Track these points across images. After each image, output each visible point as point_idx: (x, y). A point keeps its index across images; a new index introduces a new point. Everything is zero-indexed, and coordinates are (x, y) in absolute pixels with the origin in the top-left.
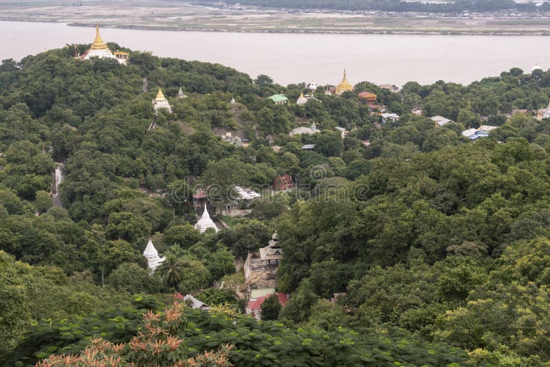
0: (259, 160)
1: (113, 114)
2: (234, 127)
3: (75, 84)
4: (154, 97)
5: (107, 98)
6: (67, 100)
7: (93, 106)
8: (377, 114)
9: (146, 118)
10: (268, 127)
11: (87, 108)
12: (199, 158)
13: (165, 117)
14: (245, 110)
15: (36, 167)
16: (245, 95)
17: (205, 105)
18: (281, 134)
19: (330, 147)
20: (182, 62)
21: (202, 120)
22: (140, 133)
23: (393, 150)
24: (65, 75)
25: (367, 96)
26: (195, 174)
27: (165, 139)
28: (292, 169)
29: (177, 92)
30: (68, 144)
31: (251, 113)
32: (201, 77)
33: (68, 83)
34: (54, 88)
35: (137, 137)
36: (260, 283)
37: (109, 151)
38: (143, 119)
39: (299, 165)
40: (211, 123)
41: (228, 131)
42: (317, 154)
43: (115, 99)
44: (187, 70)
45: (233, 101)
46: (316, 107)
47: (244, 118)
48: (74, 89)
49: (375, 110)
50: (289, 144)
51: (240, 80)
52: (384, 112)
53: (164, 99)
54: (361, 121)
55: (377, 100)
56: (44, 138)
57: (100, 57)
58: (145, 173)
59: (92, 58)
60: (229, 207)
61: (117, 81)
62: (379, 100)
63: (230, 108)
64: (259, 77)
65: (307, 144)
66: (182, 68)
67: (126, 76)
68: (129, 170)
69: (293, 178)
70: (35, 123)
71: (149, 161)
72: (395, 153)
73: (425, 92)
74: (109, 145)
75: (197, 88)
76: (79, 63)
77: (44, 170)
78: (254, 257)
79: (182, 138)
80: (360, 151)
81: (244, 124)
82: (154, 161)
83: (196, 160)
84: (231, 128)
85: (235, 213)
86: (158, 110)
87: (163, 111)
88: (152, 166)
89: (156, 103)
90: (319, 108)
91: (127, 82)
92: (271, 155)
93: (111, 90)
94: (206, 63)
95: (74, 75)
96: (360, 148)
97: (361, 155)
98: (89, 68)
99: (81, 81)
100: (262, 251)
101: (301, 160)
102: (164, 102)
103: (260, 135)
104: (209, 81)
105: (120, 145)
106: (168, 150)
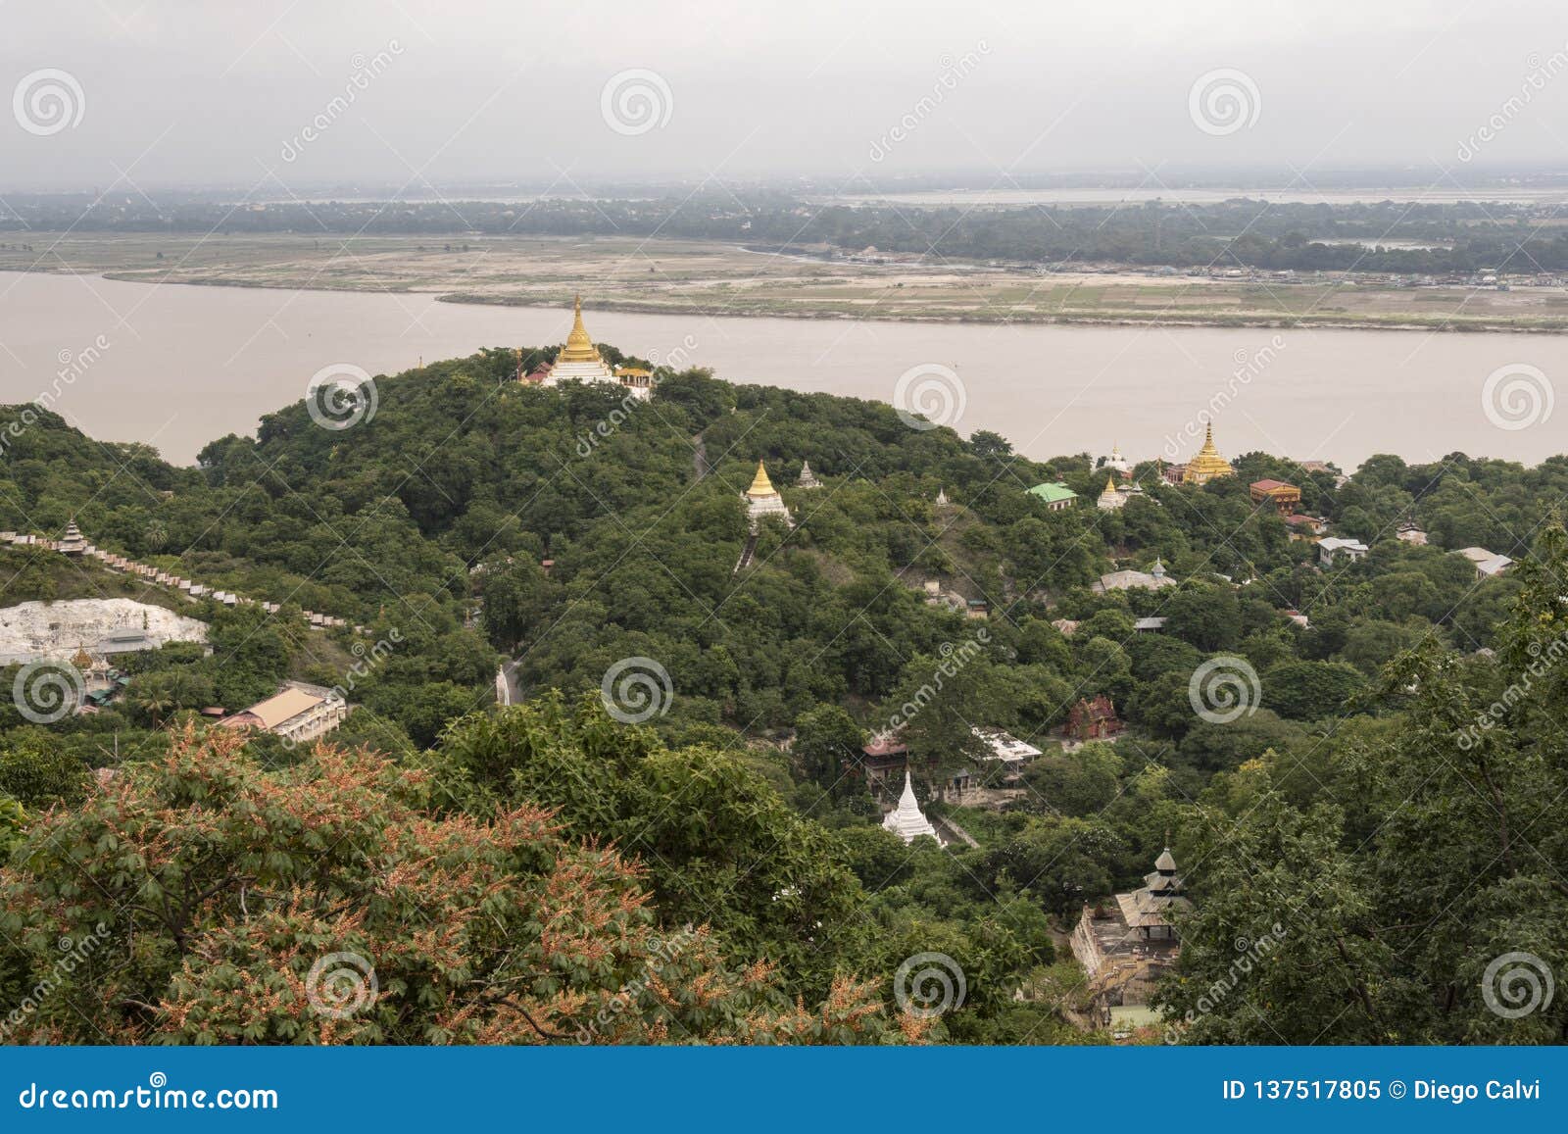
0: (1024, 658)
1: (636, 528)
2: (946, 568)
3: (523, 450)
4: (745, 486)
5: (606, 488)
6: (500, 492)
7: (570, 505)
8: (1305, 539)
9: (729, 539)
10: (1035, 569)
11: (557, 513)
12: (871, 649)
13: (776, 538)
14: (975, 524)
15: (452, 663)
16: (973, 484)
17: (869, 509)
18: (1073, 589)
19: (1206, 624)
20: (789, 395)
21: (869, 548)
22: (718, 579)
23: (1379, 638)
24: (493, 427)
25: (1273, 492)
26: (860, 691)
27: (781, 597)
28: (1114, 683)
29: (797, 473)
30: (526, 604)
31: (991, 530)
32: (841, 436)
33: (503, 447)
34: (469, 460)
35: (710, 589)
36: (1128, 991)
37: (638, 623)
38: (721, 543)
39: (1133, 672)
40: (889, 556)
41: (931, 577)
42: (1176, 643)
43: (626, 489)
44: (803, 418)
45: (942, 499)
46: (1151, 518)
47: (973, 544)
48: (520, 464)
49: (1298, 529)
50: (1100, 614)
51: (939, 445)
52: (1324, 536)
53: (770, 490)
54: (1266, 558)
55: (1302, 501)
56: (456, 588)
57: (584, 382)
58: (734, 685)
59: (564, 384)
60: (958, 782)
61: (632, 445)
62: (1306, 503)
63: (934, 519)
64: (974, 437)
65: (1143, 616)
66: (791, 412)
67: (651, 429)
68: (695, 677)
69: (1118, 708)
70: (430, 548)
71: (743, 655)
72: (1384, 644)
73: (1421, 482)
74: (640, 609)
75: (830, 464)
76: (532, 397)
77: (471, 671)
78: (1100, 917)
79: (824, 593)
80: (1283, 637)
81: (971, 561)
82: (758, 654)
83: (863, 654)
84: (938, 570)
85: (974, 797)
86: (758, 520)
87: (770, 521)
88: (753, 667)
89: (750, 502)
90: (1158, 520)
91: (654, 446)
92: (1058, 643)
93: (615, 467)
94: (848, 400)
95: (517, 426)
96: (1282, 631)
97: (1289, 649)
98: (557, 409)
99: (539, 442)
100: (1124, 901)
101: (1136, 659)
102: (771, 499)
103: (1015, 590)
104: (859, 444)
105: (667, 610)
106: (791, 627)
